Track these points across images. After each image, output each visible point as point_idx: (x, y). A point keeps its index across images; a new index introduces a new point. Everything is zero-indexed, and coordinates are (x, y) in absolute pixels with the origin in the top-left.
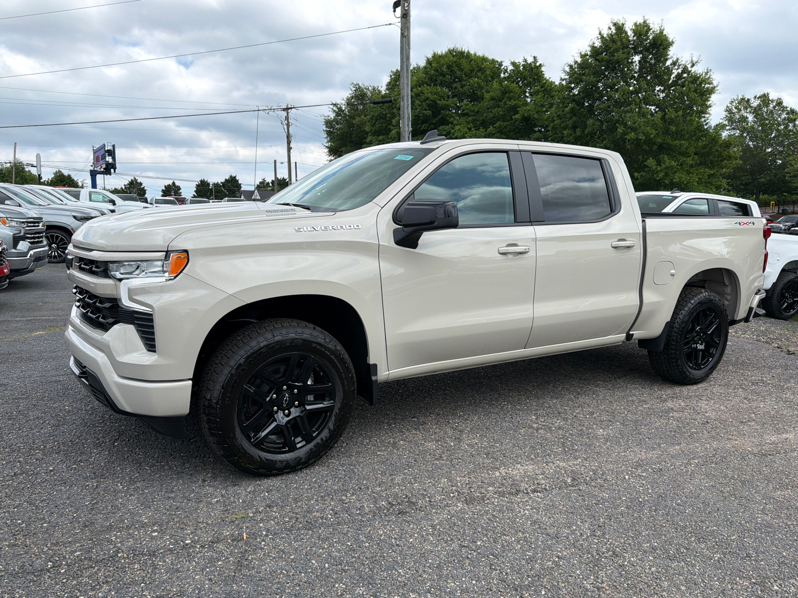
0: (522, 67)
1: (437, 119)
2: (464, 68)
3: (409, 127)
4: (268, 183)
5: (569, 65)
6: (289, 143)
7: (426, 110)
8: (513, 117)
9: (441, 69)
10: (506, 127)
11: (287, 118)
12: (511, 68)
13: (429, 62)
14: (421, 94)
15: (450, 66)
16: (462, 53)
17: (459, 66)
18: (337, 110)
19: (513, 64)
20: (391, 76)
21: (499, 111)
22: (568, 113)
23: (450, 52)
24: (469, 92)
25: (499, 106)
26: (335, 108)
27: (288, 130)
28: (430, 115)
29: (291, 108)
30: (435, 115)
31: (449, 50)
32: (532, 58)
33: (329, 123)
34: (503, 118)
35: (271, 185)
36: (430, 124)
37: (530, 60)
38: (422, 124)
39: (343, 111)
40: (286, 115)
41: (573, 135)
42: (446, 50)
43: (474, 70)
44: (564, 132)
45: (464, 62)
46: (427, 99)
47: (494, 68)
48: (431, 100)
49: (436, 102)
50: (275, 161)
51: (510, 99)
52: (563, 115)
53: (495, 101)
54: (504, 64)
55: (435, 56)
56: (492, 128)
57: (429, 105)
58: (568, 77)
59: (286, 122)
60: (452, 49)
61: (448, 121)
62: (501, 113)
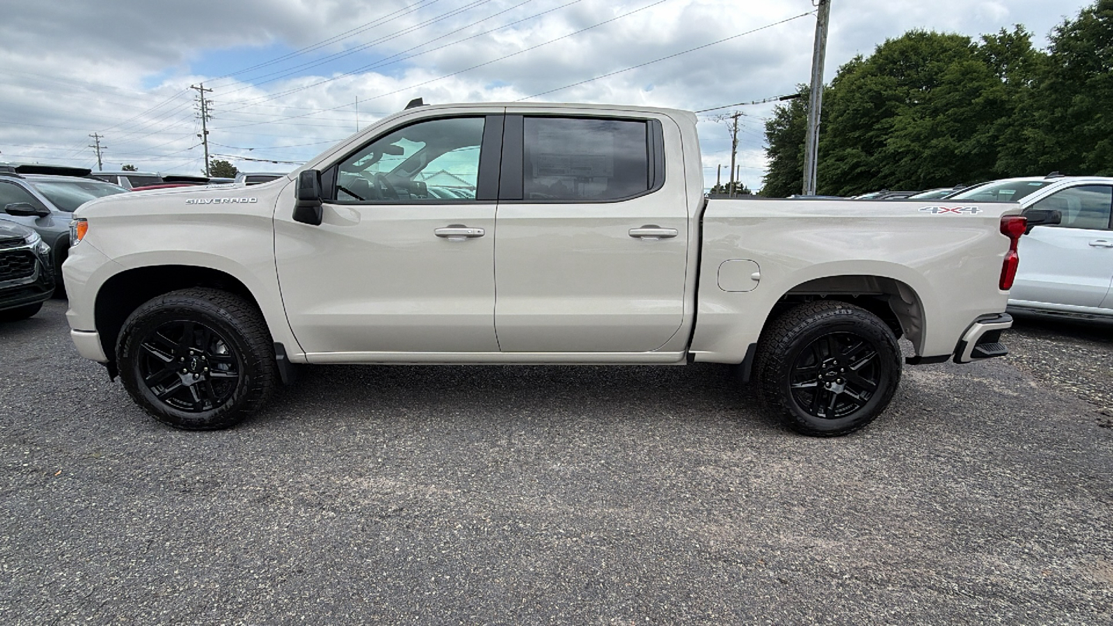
0: (998, 41)
1: (881, 111)
2: (922, 52)
3: (816, 121)
4: (722, 187)
5: (1058, 29)
6: (734, 147)
7: (867, 102)
8: (973, 101)
9: (892, 56)
10: (962, 114)
11: (735, 125)
12: (983, 43)
13: (879, 50)
14: (864, 87)
15: (904, 51)
16: (922, 35)
17: (916, 50)
18: (780, 113)
19: (985, 38)
20: (838, 72)
21: (956, 96)
22: (1046, 90)
23: (908, 36)
24: (926, 78)
25: (957, 90)
26: (778, 111)
27: (735, 135)
28: (871, 108)
29: (740, 115)
30: (877, 107)
31: (907, 34)
32: (1014, 27)
33: (770, 126)
34: (960, 104)
35: (725, 188)
36: (872, 118)
37: (1011, 31)
38: (861, 118)
39: (786, 113)
40: (734, 121)
41: (1049, 116)
42: (904, 34)
43: (935, 53)
44: (1035, 114)
45: (923, 47)
46: (870, 90)
47: (959, 46)
48: (875, 92)
49: (881, 94)
50: (719, 166)
51: (972, 80)
52: (1038, 92)
53: (952, 85)
54: (973, 41)
55: (887, 43)
56: (942, 115)
57: (871, 97)
58: (1054, 44)
59: (734, 128)
60: (910, 32)
61: (894, 112)
62: (957, 98)
